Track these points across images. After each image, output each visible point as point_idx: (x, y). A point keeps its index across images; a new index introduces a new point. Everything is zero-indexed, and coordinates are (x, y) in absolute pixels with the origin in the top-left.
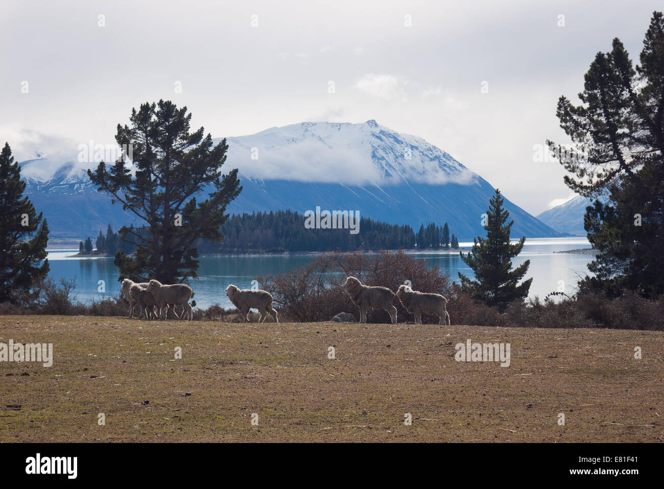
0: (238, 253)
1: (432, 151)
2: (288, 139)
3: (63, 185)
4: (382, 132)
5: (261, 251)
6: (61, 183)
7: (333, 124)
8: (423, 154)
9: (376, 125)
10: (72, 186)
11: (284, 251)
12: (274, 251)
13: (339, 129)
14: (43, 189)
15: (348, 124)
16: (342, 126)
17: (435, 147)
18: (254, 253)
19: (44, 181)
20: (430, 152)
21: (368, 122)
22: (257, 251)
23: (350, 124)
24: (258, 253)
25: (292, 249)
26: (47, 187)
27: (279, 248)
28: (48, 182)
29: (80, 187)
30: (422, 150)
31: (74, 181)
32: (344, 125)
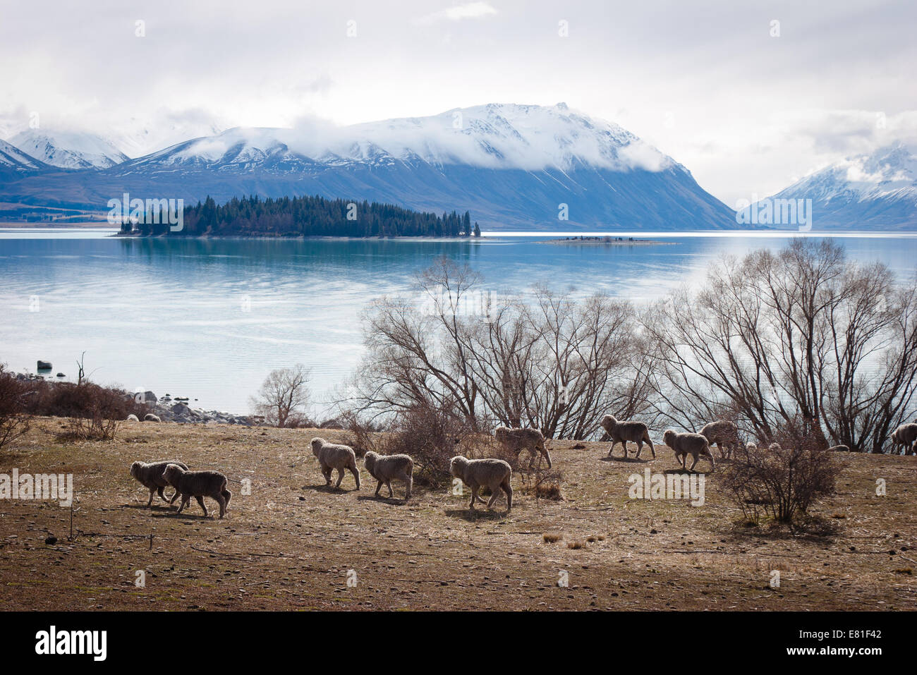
0: (256, 236)
1: (624, 136)
2: (471, 120)
3: (234, 164)
4: (572, 116)
5: (277, 234)
6: (232, 162)
7: (520, 106)
8: (615, 140)
9: (566, 107)
10: (243, 165)
11: (299, 235)
12: (290, 235)
13: (527, 111)
14: (213, 167)
15: (536, 107)
16: (530, 108)
17: (628, 133)
18: (271, 236)
19: (214, 160)
20: (623, 138)
21: (558, 105)
22: (273, 234)
23: (538, 106)
24: (274, 236)
25: (307, 233)
26: (216, 167)
27: (295, 232)
28: (218, 160)
29: (251, 167)
30: (613, 136)
31: (244, 161)
32: (532, 108)
